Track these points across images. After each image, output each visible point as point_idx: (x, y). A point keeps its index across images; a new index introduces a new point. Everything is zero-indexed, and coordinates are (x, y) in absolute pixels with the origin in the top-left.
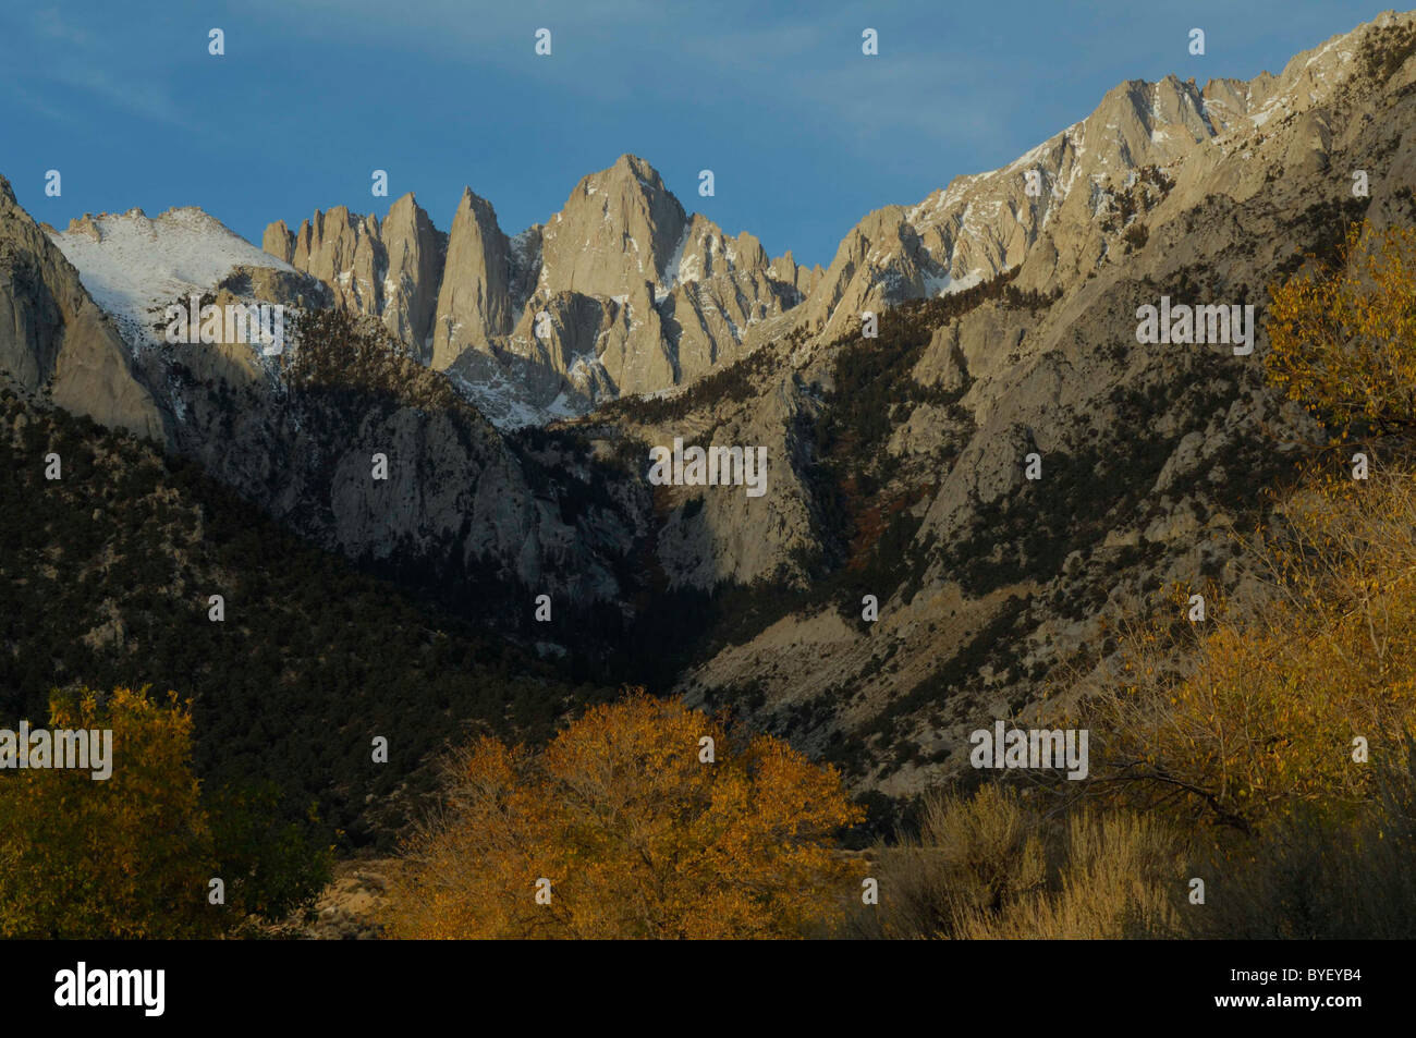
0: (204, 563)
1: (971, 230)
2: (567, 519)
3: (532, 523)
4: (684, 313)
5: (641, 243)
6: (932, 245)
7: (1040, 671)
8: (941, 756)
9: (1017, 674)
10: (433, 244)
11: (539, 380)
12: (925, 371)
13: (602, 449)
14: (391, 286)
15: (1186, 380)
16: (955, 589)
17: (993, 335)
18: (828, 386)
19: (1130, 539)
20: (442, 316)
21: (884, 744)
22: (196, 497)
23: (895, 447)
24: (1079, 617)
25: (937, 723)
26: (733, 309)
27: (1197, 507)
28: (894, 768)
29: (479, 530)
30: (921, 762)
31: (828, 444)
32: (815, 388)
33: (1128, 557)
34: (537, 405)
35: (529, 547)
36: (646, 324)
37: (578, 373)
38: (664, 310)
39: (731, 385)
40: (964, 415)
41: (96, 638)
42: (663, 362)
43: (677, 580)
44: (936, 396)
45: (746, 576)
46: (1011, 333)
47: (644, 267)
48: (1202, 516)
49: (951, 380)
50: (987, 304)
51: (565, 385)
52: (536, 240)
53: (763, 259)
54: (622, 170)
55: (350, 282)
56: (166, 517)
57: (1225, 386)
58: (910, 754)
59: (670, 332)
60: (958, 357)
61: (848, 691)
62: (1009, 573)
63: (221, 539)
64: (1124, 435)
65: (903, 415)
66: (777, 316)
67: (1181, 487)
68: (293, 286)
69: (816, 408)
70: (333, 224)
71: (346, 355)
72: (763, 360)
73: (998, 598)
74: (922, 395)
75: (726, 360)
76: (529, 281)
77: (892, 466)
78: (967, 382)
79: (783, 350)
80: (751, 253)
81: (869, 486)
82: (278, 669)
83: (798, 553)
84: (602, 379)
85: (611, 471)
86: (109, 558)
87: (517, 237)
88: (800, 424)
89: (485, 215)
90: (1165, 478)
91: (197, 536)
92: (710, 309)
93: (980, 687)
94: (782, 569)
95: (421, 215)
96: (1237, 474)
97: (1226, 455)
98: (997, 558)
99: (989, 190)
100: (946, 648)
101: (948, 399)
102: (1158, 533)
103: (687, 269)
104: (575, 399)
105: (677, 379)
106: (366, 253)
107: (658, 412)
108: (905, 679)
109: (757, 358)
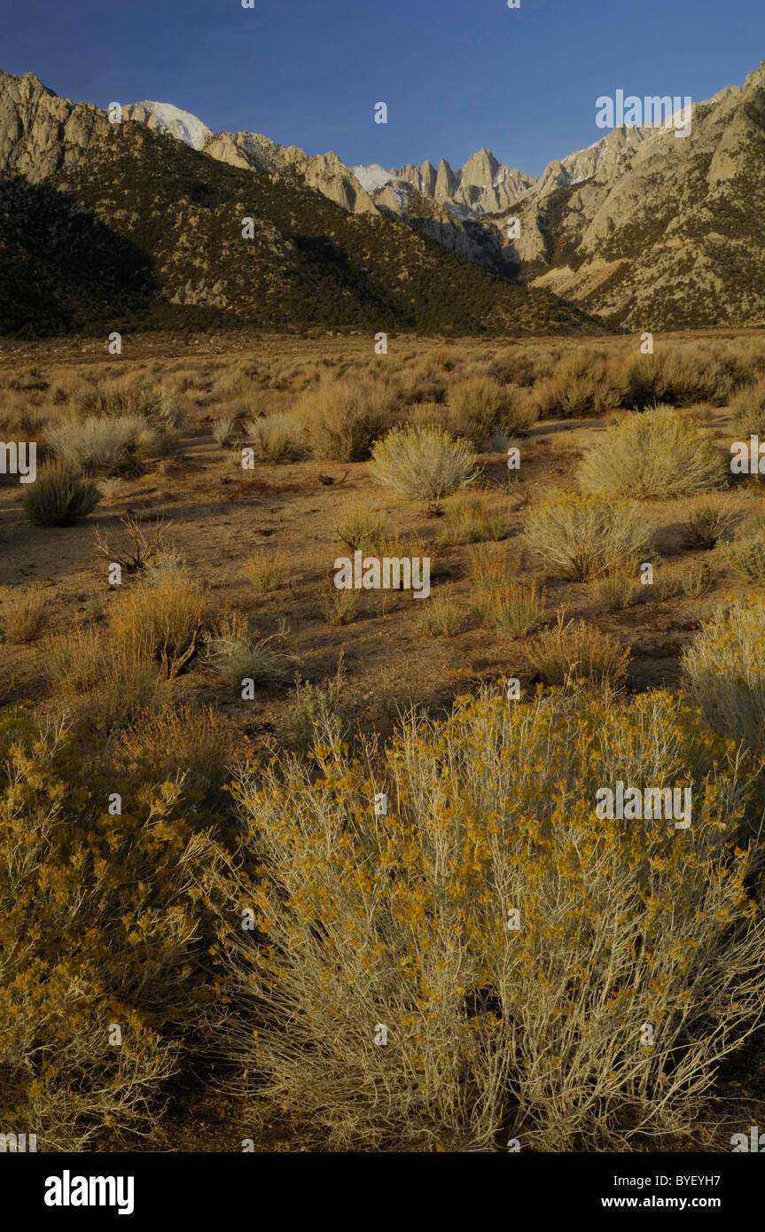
0: (427, 256)
1: (579, 166)
2: (480, 245)
3: (471, 246)
4: (501, 190)
5: (488, 172)
6: (568, 170)
7: (640, 282)
8: (614, 305)
9: (633, 282)
10: (434, 173)
11: (465, 209)
12: (572, 203)
13: (486, 226)
14: (423, 185)
15: (664, 203)
16: (604, 260)
17: (590, 193)
18: (546, 208)
19: (661, 246)
20: (436, 192)
21: (598, 302)
22: (422, 238)
23: (564, 224)
24: (650, 267)
25: (612, 296)
26: (513, 189)
27: (680, 237)
28: (601, 308)
29: (458, 248)
30: (609, 306)
31: (547, 224)
32: (542, 209)
33: (662, 251)
34: (465, 215)
35: (471, 253)
36: (491, 193)
37: (474, 207)
38: (496, 189)
39: (516, 209)
40: (583, 215)
41: (401, 276)
42: (495, 203)
43: (509, 260)
44: (575, 210)
45: (528, 259)
46: (594, 194)
47: (488, 178)
48: (682, 240)
49: (578, 206)
50: (588, 185)
51: (471, 210)
52: (460, 172)
53: (519, 175)
54: (482, 152)
55: (414, 182)
56: (415, 244)
57: (674, 205)
58: (605, 304)
59: (498, 195)
60: (580, 200)
61: (577, 287)
62: (618, 256)
63: (431, 249)
64: (648, 219)
65: (566, 216)
66: (525, 191)
67: (675, 232)
68: (404, 185)
69: (543, 214)
70: (408, 168)
71: (420, 203)
72: (525, 202)
73: (617, 263)
74: (571, 210)
75: (513, 203)
76: (458, 182)
77: (564, 229)
78: (583, 207)
79: (530, 199)
80: (516, 174)
81: (558, 235)
82: (449, 284)
83: (541, 253)
84: (480, 208)
85: (487, 233)
86: (402, 255)
87: (455, 171)
88: (540, 219)
89: (447, 165)
90: (669, 229)
91: (424, 248)
92: (508, 189)
93: (622, 286)
94: (538, 257)
95: (430, 165)
96: (691, 228)
97: (688, 223)
98: (615, 252)
99: (584, 155)
100: (604, 277)
101: (578, 211)
102: (669, 244)
103: (500, 179)
104: (474, 214)
105: (499, 207)
106: (417, 176)
107: (498, 216)
108: (594, 285)
109: (523, 201)
